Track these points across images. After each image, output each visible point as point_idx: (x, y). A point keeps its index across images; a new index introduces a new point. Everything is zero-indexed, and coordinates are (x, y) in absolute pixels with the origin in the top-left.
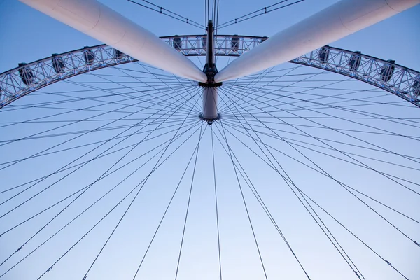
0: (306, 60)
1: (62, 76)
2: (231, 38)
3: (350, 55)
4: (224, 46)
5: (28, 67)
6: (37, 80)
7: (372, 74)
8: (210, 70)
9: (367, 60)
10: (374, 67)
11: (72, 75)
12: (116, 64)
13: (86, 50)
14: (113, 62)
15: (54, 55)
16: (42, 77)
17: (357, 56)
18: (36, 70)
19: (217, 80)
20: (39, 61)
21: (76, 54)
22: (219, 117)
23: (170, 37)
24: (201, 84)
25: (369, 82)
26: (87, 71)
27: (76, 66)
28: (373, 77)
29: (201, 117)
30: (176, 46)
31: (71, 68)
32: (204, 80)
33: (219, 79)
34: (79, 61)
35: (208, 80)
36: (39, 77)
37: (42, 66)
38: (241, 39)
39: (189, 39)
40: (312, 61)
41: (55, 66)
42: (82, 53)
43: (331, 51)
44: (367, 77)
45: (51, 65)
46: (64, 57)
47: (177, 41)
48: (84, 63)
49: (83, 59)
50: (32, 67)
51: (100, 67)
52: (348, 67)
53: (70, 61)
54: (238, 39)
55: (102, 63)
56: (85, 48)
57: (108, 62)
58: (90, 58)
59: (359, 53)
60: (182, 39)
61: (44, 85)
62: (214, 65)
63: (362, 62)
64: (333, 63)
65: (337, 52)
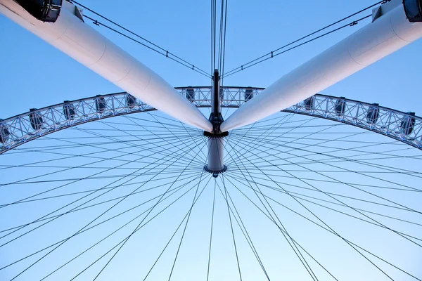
0: (321, 112)
1: (71, 122)
2: (244, 90)
3: (367, 107)
4: (237, 98)
5: (39, 112)
6: (45, 125)
7: (392, 127)
8: (216, 119)
9: (385, 112)
10: (393, 119)
11: (82, 122)
12: (126, 113)
13: (97, 99)
14: (124, 111)
15: (66, 102)
16: (51, 123)
17: (374, 107)
18: (46, 115)
19: (223, 129)
20: (49, 107)
21: (87, 101)
22: (225, 169)
23: (183, 88)
24: (206, 134)
25: (388, 136)
26: (97, 119)
27: (86, 113)
28: (393, 130)
29: (206, 169)
30: (188, 98)
31: (81, 115)
32: (210, 129)
33: (225, 128)
34: (90, 109)
35: (214, 130)
36: (48, 123)
37: (52, 112)
38: (254, 91)
39: (202, 90)
40: (328, 114)
41: (66, 113)
42: (94, 101)
43: (347, 103)
44: (385, 129)
45: (62, 111)
46: (75, 104)
47: (190, 92)
48: (95, 111)
49: (95, 107)
50: (42, 113)
51: (111, 115)
52: (365, 119)
53: (81, 108)
54: (252, 91)
55: (112, 112)
56: (98, 96)
57: (118, 110)
58: (101, 106)
59: (376, 105)
60: (195, 90)
61: (52, 130)
62: (220, 114)
63: (380, 114)
64: (349, 115)
65: (354, 104)
